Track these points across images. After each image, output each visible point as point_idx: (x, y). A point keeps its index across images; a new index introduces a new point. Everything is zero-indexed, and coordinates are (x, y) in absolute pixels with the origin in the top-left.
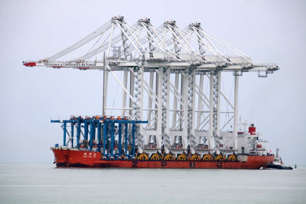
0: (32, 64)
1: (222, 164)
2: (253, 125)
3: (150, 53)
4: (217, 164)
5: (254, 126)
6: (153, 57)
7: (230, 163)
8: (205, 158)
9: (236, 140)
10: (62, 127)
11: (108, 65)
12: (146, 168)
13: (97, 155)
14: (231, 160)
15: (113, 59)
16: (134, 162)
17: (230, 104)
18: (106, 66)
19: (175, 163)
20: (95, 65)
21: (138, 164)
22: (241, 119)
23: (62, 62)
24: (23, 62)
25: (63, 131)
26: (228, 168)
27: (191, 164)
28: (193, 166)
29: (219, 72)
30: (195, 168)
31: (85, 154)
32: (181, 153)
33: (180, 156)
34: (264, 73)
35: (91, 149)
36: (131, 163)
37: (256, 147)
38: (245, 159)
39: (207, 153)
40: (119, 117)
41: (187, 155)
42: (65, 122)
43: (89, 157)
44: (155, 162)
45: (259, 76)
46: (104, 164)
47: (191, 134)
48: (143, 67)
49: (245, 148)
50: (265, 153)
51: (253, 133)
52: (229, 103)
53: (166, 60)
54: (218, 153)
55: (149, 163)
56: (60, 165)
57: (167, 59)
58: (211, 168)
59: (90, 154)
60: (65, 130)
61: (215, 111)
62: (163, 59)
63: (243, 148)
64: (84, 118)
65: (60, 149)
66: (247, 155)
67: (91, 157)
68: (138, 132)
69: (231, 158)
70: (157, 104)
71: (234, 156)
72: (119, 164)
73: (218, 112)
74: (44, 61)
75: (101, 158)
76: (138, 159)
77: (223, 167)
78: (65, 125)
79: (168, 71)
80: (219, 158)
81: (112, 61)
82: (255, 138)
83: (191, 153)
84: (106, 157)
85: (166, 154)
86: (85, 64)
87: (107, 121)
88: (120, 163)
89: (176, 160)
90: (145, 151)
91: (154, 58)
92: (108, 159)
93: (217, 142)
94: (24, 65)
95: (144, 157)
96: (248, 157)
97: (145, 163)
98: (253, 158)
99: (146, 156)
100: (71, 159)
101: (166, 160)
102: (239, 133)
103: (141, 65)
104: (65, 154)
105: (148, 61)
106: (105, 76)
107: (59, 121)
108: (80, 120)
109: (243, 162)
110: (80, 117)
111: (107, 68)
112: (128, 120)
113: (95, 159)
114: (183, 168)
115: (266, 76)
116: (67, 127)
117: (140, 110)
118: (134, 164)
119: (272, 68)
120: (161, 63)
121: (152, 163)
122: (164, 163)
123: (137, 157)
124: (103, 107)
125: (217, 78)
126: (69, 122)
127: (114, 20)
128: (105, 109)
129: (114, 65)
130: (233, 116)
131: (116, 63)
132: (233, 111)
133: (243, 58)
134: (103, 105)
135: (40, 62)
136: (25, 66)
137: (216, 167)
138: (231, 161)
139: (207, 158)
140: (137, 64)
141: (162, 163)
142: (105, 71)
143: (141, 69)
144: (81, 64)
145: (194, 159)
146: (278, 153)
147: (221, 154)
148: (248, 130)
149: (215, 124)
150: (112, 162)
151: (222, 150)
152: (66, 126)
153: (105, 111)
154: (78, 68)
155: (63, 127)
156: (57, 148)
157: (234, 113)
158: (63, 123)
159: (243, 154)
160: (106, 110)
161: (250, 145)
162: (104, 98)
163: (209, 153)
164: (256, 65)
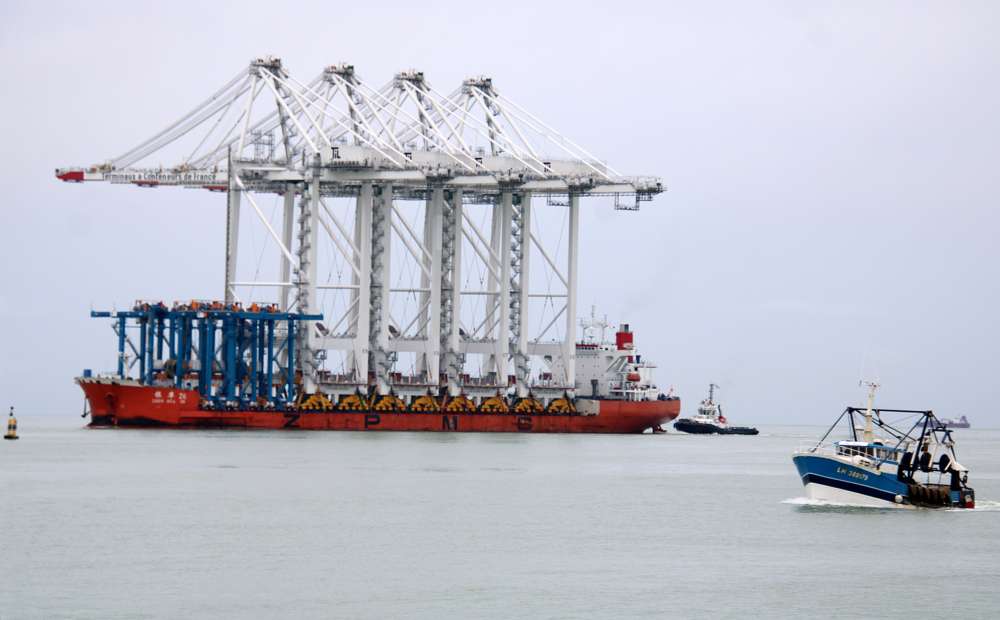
0: (76, 176)
1: (530, 420)
2: (627, 326)
3: (333, 148)
4: (517, 421)
5: (630, 330)
6: (339, 157)
7: (551, 419)
8: (486, 406)
9: (572, 363)
10: (114, 327)
11: (240, 177)
12: (321, 428)
13: (187, 396)
14: (557, 410)
15: (253, 162)
16: (290, 416)
17: (556, 272)
18: (234, 179)
19: (404, 418)
20: (214, 177)
21: (299, 421)
22: (596, 312)
23: (141, 171)
24: (57, 171)
25: (117, 338)
26: (547, 431)
27: (446, 420)
28: (452, 426)
29: (527, 197)
30: (456, 429)
31: (158, 394)
32: (423, 393)
33: (418, 402)
34: (631, 201)
35: (180, 382)
36: (280, 417)
37: (625, 380)
38: (594, 408)
39: (492, 394)
40: (254, 306)
41: (439, 399)
42: (122, 316)
43: (168, 401)
44: (348, 416)
45: (618, 207)
46: (206, 419)
47: (448, 347)
48: (317, 184)
49: (599, 382)
50: (653, 395)
51: (625, 345)
52: (554, 268)
53: (369, 165)
54: (523, 393)
55: (331, 416)
56: (99, 421)
57: (372, 163)
58: (502, 429)
59: (171, 394)
60: (122, 336)
61: (516, 292)
62: (361, 162)
63: (594, 383)
64: (170, 306)
65: (94, 382)
66: (601, 398)
67: (174, 402)
68: (304, 342)
69: (558, 407)
70: (358, 273)
71: (566, 402)
72: (248, 420)
73: (524, 295)
74: (103, 168)
75: (200, 406)
76: (304, 408)
77: (533, 429)
78: (122, 324)
79: (387, 193)
80: (527, 406)
81: (249, 168)
82: (623, 358)
83: (448, 394)
84: (214, 402)
85: (382, 397)
86: (193, 175)
87: (213, 313)
88: (251, 419)
89: (408, 411)
90: (323, 389)
91: (341, 160)
92: (219, 407)
93: (520, 367)
94: (59, 177)
95: (320, 404)
96: (601, 405)
97: (319, 418)
98: (614, 407)
99: (323, 400)
100: (122, 406)
101: (381, 411)
102: (580, 346)
103: (311, 176)
104: (109, 393)
105: (327, 167)
106: (232, 205)
107: (106, 315)
108: (160, 312)
109: (589, 415)
110: (160, 304)
111: (237, 185)
112: (278, 311)
113: (183, 408)
114: (426, 430)
115: (637, 208)
116: (126, 329)
117: (309, 289)
118: (290, 419)
119: (645, 188)
120: (360, 172)
121: (340, 418)
122: (373, 417)
123: (302, 402)
124: (227, 281)
125: (522, 211)
126: (132, 315)
127: (256, 68)
128: (233, 286)
129: (256, 178)
130: (566, 307)
131: (260, 173)
132: (564, 291)
133: (581, 163)
134: (227, 276)
135: (93, 171)
136: (61, 181)
137: (516, 428)
138: (555, 413)
139: (492, 407)
140: (303, 175)
141: (366, 417)
142: (232, 193)
143: (311, 188)
144: (183, 175)
145: (458, 408)
146: (714, 396)
147: (531, 395)
148: (614, 340)
149: (516, 324)
150: (227, 415)
151: (534, 388)
152: (124, 327)
153: (230, 288)
154: (204, 187)
155: (118, 330)
156: (87, 380)
157: (568, 296)
158: (118, 319)
159: (594, 397)
160: (236, 288)
161: (613, 375)
162: (228, 259)
163: (498, 395)
164: (611, 180)
